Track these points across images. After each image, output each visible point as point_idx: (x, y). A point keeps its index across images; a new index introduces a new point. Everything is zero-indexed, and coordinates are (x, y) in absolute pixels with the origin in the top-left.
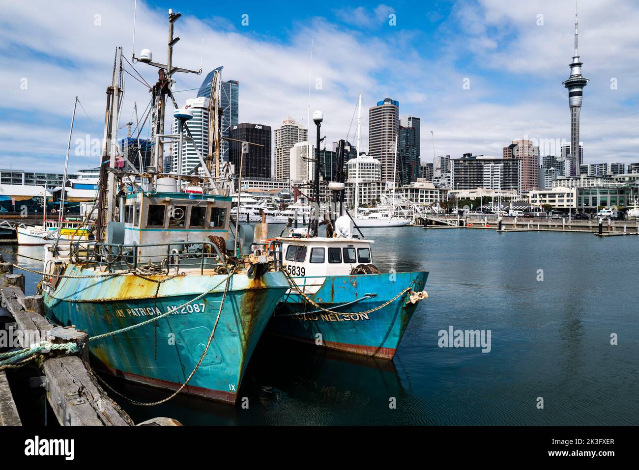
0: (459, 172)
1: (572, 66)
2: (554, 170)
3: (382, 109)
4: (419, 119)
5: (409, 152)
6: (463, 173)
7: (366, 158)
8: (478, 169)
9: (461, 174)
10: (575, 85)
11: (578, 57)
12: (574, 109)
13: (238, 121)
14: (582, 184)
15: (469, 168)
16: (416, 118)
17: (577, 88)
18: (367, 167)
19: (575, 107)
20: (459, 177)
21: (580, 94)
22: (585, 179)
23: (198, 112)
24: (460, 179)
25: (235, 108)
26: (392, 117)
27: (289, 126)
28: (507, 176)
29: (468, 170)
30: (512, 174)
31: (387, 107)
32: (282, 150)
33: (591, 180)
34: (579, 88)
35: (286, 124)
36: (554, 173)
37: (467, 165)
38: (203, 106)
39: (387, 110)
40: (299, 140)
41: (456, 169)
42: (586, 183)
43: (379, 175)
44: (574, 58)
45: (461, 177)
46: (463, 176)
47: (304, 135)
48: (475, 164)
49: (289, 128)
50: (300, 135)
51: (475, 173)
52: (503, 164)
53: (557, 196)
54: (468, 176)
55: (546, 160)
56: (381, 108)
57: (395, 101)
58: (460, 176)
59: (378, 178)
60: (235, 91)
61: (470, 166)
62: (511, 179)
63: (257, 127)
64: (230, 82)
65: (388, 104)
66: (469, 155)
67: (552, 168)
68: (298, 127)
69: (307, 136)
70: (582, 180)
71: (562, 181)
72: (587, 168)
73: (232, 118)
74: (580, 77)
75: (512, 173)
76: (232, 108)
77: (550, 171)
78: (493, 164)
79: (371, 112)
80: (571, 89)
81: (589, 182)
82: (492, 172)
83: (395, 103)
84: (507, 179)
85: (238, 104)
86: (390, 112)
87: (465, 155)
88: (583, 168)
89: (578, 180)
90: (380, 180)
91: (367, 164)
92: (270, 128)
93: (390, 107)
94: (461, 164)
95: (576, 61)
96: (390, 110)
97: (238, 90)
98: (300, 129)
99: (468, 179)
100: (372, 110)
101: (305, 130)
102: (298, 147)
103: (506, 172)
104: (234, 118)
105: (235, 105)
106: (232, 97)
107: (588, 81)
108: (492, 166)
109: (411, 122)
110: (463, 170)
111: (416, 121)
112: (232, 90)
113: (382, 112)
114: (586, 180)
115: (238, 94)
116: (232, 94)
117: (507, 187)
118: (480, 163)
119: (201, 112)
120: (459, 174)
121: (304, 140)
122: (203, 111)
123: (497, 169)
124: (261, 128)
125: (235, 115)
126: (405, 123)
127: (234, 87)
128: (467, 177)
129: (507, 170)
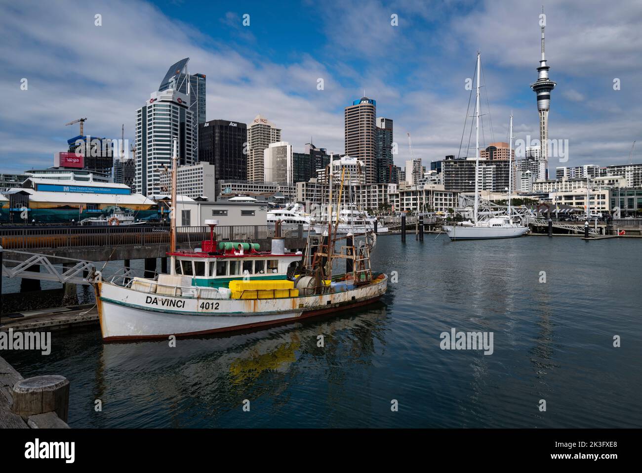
0: (450, 174)
1: (540, 69)
2: (530, 173)
3: (360, 108)
4: (392, 121)
5: (386, 155)
6: (453, 175)
7: (350, 159)
8: (469, 171)
9: (452, 177)
10: (543, 89)
11: (545, 61)
12: (542, 112)
13: (205, 118)
14: (564, 186)
15: (460, 170)
16: (389, 120)
17: (545, 91)
18: (352, 170)
19: (544, 110)
20: (450, 180)
21: (548, 97)
22: (566, 181)
23: (166, 106)
24: (451, 181)
25: (202, 105)
26: (371, 117)
27: (261, 125)
28: (499, 178)
29: (459, 173)
30: (505, 177)
31: (365, 106)
32: (254, 151)
33: (573, 183)
34: (547, 91)
35: (258, 123)
36: (530, 176)
37: (458, 166)
38: (171, 100)
39: (365, 109)
40: (271, 141)
41: (447, 171)
42: (568, 186)
43: (363, 177)
44: (541, 62)
45: (452, 180)
46: (453, 178)
47: (277, 135)
48: (466, 165)
49: (261, 128)
50: (272, 135)
51: (467, 176)
52: (495, 166)
53: (574, 198)
54: (459, 178)
55: (521, 164)
56: (358, 107)
57: (372, 101)
58: (451, 178)
59: (363, 181)
60: (202, 85)
61: (461, 168)
62: (503, 181)
63: (231, 124)
64: (197, 75)
65: (365, 103)
66: (452, 157)
67: (528, 172)
68: (270, 127)
69: (280, 136)
70: (564, 183)
71: (543, 184)
72: (563, 171)
73: (199, 116)
74: (548, 81)
75: (504, 175)
76: (199, 104)
77: (526, 174)
78: (485, 166)
79: (347, 111)
80: (540, 92)
81: (571, 185)
82: (484, 174)
83: (372, 102)
84: (499, 181)
85: (205, 100)
86: (368, 112)
87: (447, 157)
88: (559, 171)
89: (560, 183)
90: (365, 183)
91: (352, 166)
92: (245, 125)
93: (368, 106)
94: (452, 165)
95: (543, 65)
96: (368, 109)
97: (205, 85)
98: (272, 129)
99: (460, 181)
100: (348, 109)
101: (277, 130)
102: (273, 148)
103: (498, 174)
104: (201, 116)
105: (202, 101)
106: (199, 92)
107: (555, 85)
108: (484, 168)
109: (384, 123)
110: (454, 172)
111: (389, 122)
112: (199, 84)
113: (360, 111)
114: (568, 183)
115: (205, 89)
116: (199, 89)
117: (500, 190)
118: (471, 165)
119: (170, 106)
120: (450, 177)
121: (277, 141)
122: (172, 105)
123: (489, 171)
124: (235, 125)
125: (202, 112)
126: (380, 124)
127: (201, 82)
128: (459, 180)
129: (499, 172)
